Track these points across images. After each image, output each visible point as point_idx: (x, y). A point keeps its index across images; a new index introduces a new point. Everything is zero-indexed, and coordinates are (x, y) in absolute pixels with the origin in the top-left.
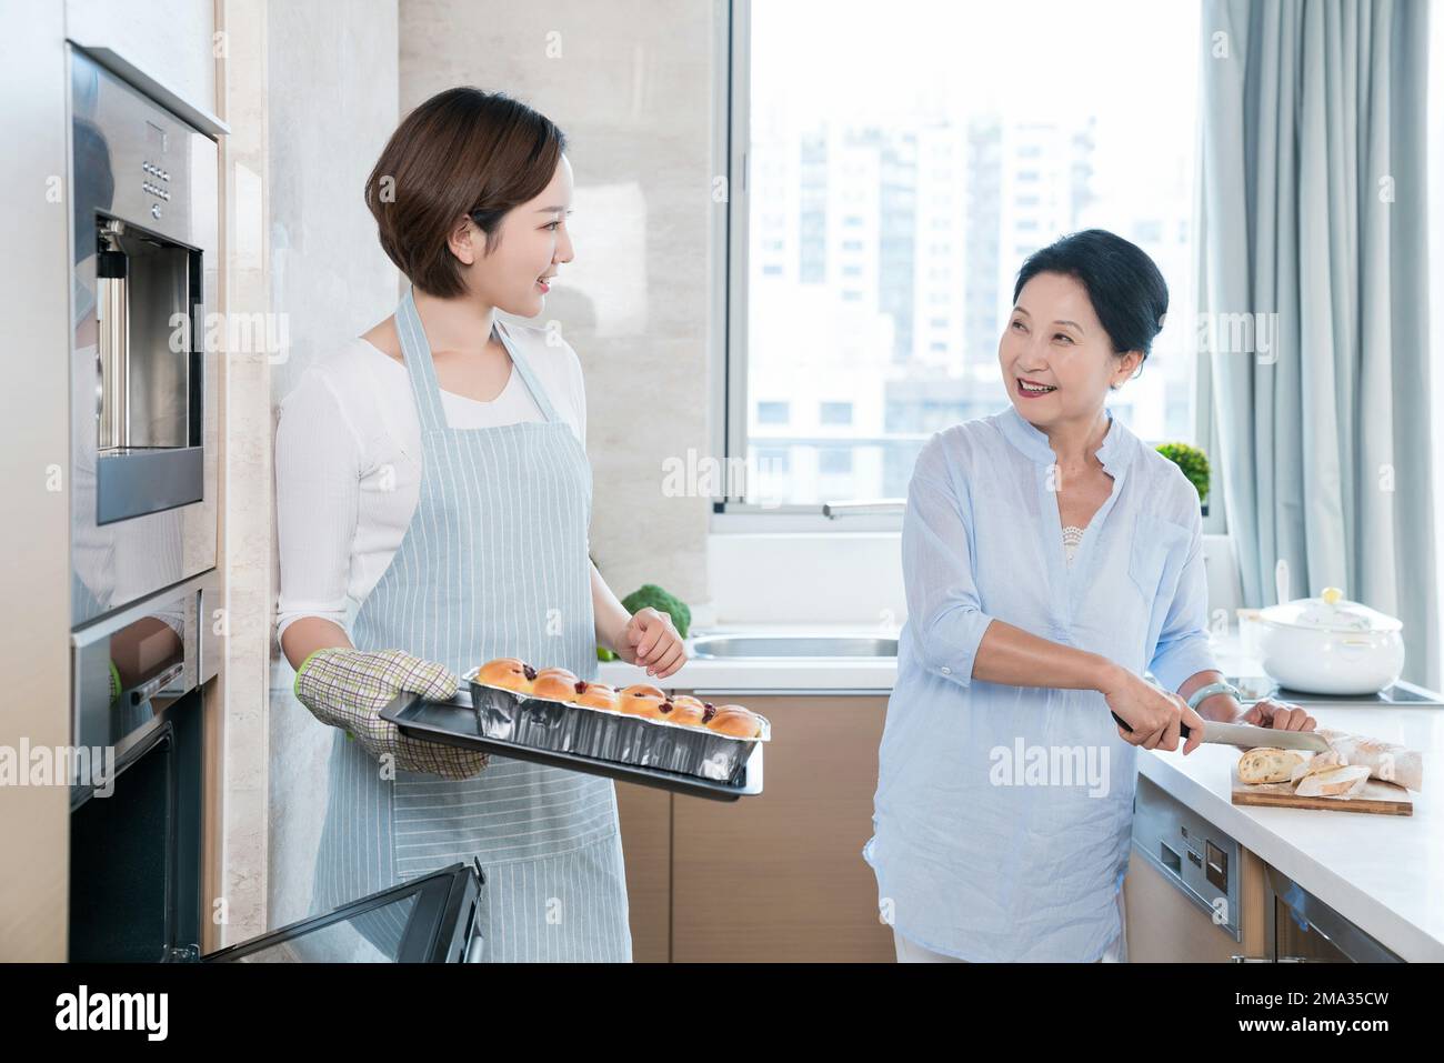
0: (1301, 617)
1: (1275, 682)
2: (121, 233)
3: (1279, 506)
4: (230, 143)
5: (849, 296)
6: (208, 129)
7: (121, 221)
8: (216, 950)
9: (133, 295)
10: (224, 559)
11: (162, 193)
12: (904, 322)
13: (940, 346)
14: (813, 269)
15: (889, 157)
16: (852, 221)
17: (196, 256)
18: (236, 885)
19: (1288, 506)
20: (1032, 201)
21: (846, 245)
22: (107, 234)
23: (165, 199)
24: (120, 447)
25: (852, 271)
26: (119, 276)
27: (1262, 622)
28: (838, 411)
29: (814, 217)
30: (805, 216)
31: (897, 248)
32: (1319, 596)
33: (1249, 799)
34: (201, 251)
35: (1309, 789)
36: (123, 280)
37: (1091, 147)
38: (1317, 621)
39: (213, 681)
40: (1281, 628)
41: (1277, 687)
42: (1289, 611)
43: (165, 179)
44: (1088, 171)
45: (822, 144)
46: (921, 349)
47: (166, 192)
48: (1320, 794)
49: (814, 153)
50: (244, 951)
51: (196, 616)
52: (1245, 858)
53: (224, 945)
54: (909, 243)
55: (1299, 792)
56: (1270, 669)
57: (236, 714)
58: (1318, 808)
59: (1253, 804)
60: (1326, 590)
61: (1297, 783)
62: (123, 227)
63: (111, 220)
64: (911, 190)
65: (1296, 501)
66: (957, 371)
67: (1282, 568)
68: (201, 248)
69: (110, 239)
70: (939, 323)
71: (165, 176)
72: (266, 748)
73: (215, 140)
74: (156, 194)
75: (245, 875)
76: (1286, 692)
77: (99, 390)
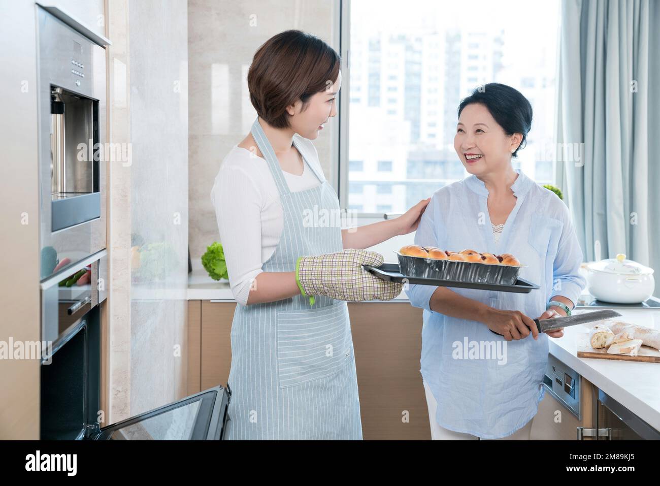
0: (606, 267)
1: (594, 297)
2: (61, 93)
3: (595, 214)
4: (111, 49)
5: (391, 112)
6: (101, 43)
7: (61, 88)
8: (107, 426)
9: (67, 122)
10: (109, 244)
11: (80, 74)
12: (416, 124)
13: (432, 136)
14: (374, 100)
15: (409, 48)
16: (392, 78)
17: (96, 103)
18: (116, 395)
19: (599, 214)
20: (475, 68)
21: (390, 89)
22: (55, 93)
23: (82, 77)
24: (61, 193)
25: (392, 101)
26: (60, 113)
27: (589, 270)
28: (385, 165)
29: (375, 76)
30: (371, 76)
31: (413, 91)
32: (614, 257)
33: (585, 355)
34: (98, 101)
35: (613, 350)
36: (62, 115)
37: (502, 43)
38: (614, 269)
39: (105, 301)
40: (598, 272)
41: (595, 300)
42: (600, 265)
43: (82, 67)
44: (501, 55)
45: (379, 42)
46: (424, 137)
47: (82, 74)
48: (619, 353)
49: (375, 46)
50: (120, 426)
51: (97, 271)
52: (584, 382)
53: (110, 424)
54: (418, 88)
55: (609, 352)
56: (592, 292)
57: (116, 316)
58: (618, 359)
59: (587, 357)
60: (618, 255)
61: (608, 347)
62: (61, 91)
63: (56, 88)
64: (420, 64)
65: (603, 212)
66: (440, 147)
67: (597, 244)
68: (98, 99)
69: (56, 95)
70: (432, 125)
71: (82, 66)
72: (130, 332)
73: (104, 48)
74: (77, 75)
75: (120, 390)
76: (599, 302)
77: (52, 166)
